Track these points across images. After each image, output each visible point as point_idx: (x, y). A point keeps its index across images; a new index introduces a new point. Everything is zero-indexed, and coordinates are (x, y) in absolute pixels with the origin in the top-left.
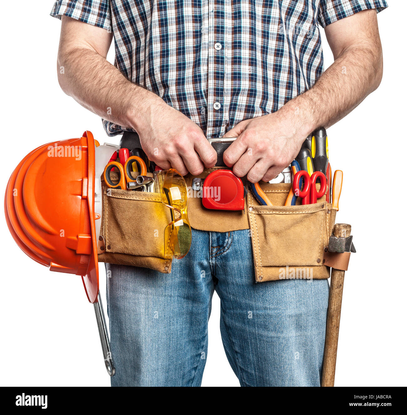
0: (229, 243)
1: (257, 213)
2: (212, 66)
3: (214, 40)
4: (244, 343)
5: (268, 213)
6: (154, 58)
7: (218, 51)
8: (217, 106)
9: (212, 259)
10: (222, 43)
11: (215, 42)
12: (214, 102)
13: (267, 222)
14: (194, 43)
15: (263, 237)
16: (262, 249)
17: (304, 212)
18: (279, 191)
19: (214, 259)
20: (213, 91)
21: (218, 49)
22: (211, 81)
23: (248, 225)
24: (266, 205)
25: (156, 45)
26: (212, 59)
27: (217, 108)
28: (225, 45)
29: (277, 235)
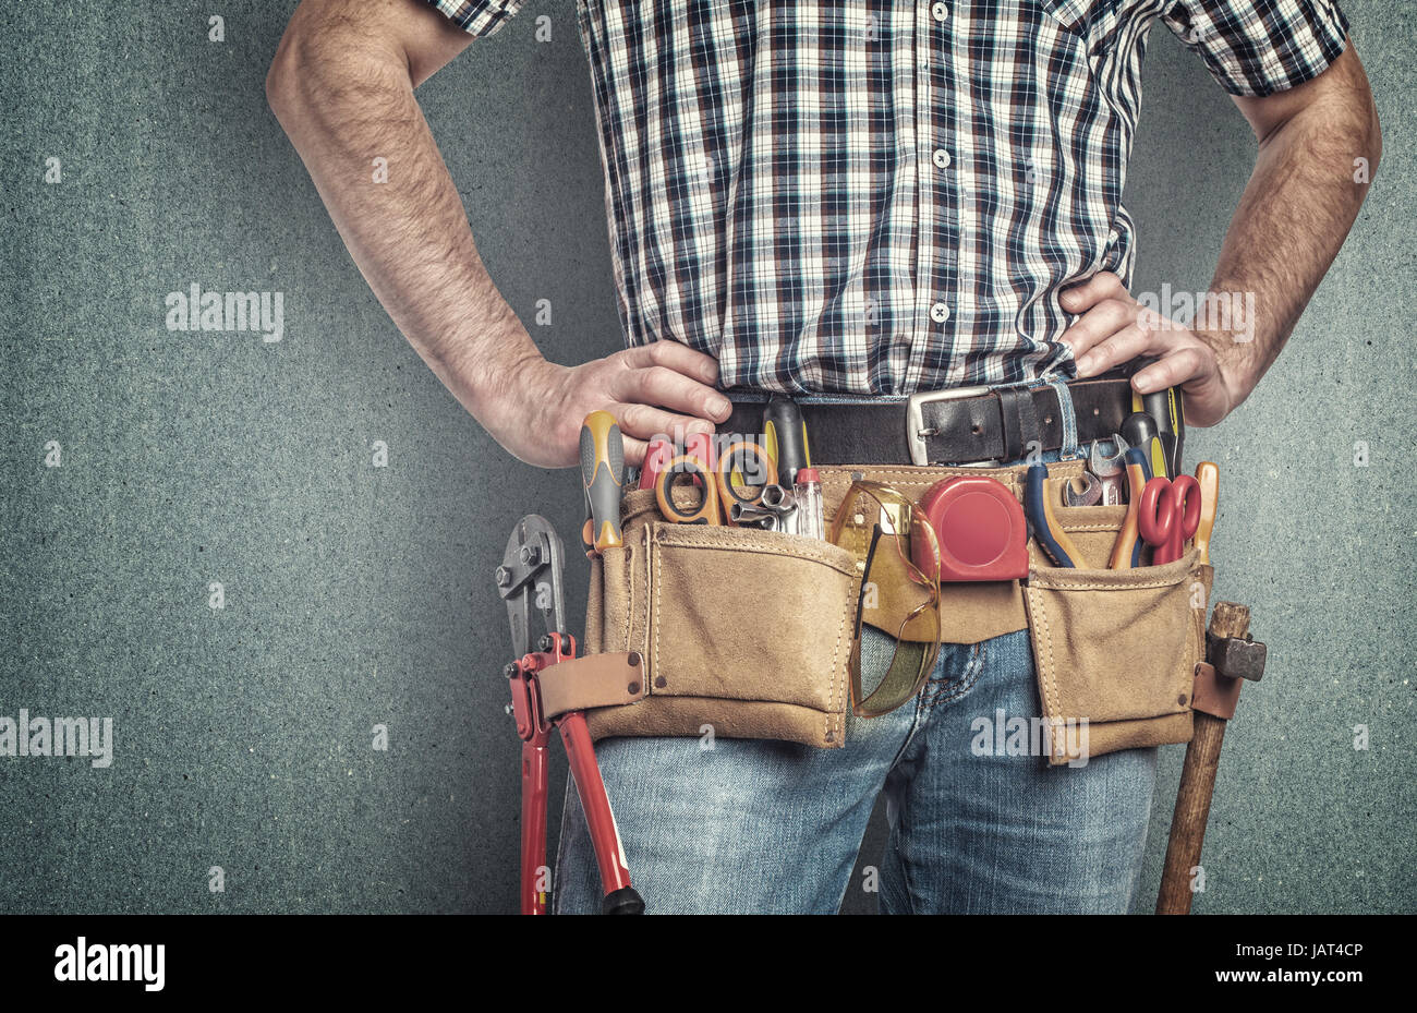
0: (976, 671)
1: (1046, 585)
2: (927, 209)
3: (931, 142)
4: (955, 902)
5: (1077, 586)
6: (755, 174)
7: (942, 170)
8: (940, 312)
9: (922, 712)
10: (952, 152)
11: (935, 148)
12: (932, 305)
13: (1075, 609)
14: (873, 144)
15: (1065, 650)
16: (1063, 679)
17: (1161, 584)
18: (1096, 526)
19: (927, 711)
20: (931, 275)
21: (941, 165)
22: (926, 248)
23: (1024, 619)
24: (1072, 566)
25: (760, 137)
26: (927, 192)
27: (939, 319)
28: (958, 158)
29: (1099, 642)
